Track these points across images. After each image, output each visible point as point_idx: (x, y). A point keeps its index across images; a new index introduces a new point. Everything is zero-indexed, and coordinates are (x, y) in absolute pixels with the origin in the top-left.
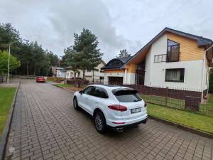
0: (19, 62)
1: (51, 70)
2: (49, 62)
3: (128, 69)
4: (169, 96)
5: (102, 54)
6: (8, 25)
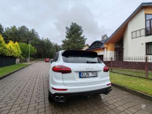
0: (36, 50)
2: (55, 50)
3: (107, 48)
5: (86, 39)
6: (33, 30)
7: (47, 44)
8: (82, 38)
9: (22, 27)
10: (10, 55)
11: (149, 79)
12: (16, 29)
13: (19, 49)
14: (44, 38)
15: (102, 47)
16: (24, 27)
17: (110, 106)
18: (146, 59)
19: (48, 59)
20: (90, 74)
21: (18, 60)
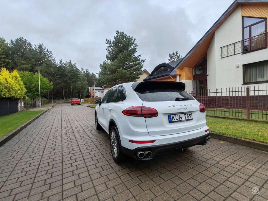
0: (52, 83)
1: (88, 90)
2: (86, 82)
3: (180, 75)
4: (252, 107)
5: (144, 61)
6: (40, 46)
7: (70, 72)
8: (136, 59)
9: (17, 41)
10: (8, 95)
11: (252, 121)
12: (6, 45)
13: (22, 83)
14: (64, 62)
15: (173, 74)
16: (21, 40)
17: (210, 162)
18: (248, 90)
19: (75, 100)
20: (183, 117)
21: (21, 105)
